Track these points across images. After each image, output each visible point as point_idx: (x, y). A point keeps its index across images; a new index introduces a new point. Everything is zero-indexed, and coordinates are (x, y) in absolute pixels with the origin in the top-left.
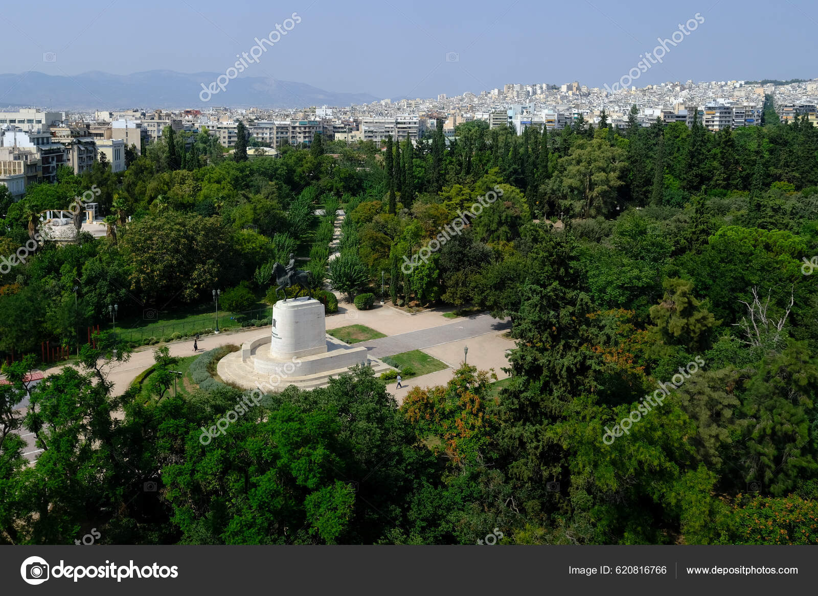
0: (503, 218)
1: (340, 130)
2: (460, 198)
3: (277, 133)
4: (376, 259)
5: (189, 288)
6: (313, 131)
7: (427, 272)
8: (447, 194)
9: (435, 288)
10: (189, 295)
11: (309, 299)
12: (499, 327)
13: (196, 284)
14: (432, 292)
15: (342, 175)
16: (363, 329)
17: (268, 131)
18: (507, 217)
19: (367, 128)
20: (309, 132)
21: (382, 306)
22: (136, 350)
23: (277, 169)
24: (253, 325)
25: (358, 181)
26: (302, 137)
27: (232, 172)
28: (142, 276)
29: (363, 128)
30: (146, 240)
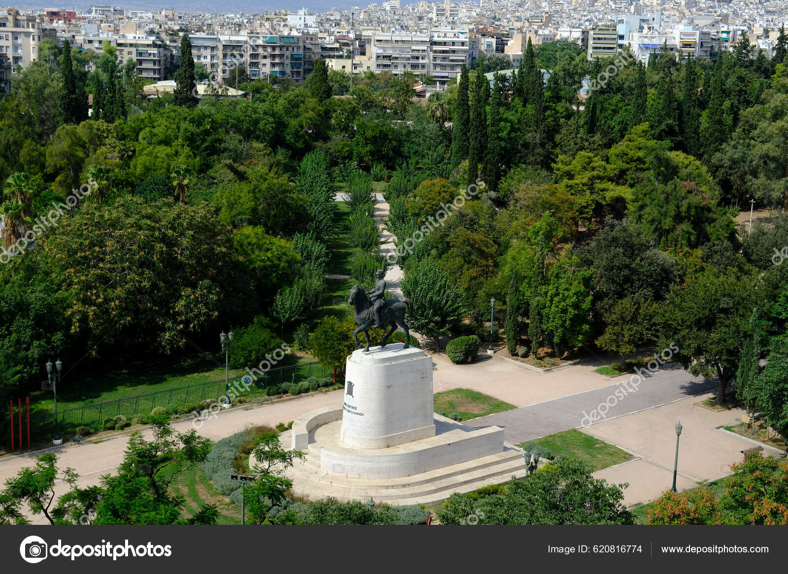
0: (683, 209)
1: (332, 53)
2: (588, 174)
3: (225, 56)
4: (475, 278)
5: (169, 329)
6: (288, 53)
7: (574, 299)
8: (567, 168)
9: (586, 327)
10: (170, 342)
11: (406, 347)
12: (694, 390)
13: (181, 322)
14: (579, 333)
15: (369, 134)
16: (476, 397)
17: (208, 53)
18: (689, 208)
19: (380, 51)
20: (281, 56)
21: (490, 357)
22: (93, 438)
23: (256, 122)
24: (286, 392)
25: (394, 143)
26: (268, 65)
27: (184, 125)
28: (91, 310)
29: (373, 50)
30: (92, 245)
